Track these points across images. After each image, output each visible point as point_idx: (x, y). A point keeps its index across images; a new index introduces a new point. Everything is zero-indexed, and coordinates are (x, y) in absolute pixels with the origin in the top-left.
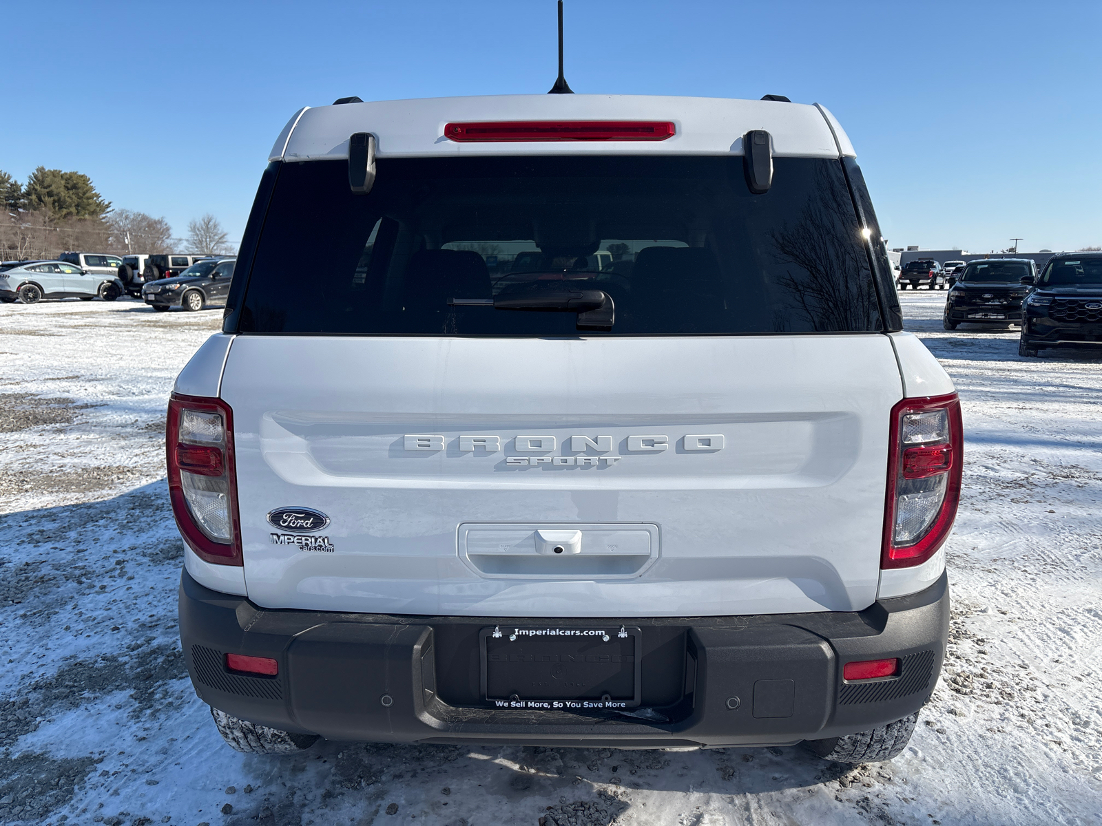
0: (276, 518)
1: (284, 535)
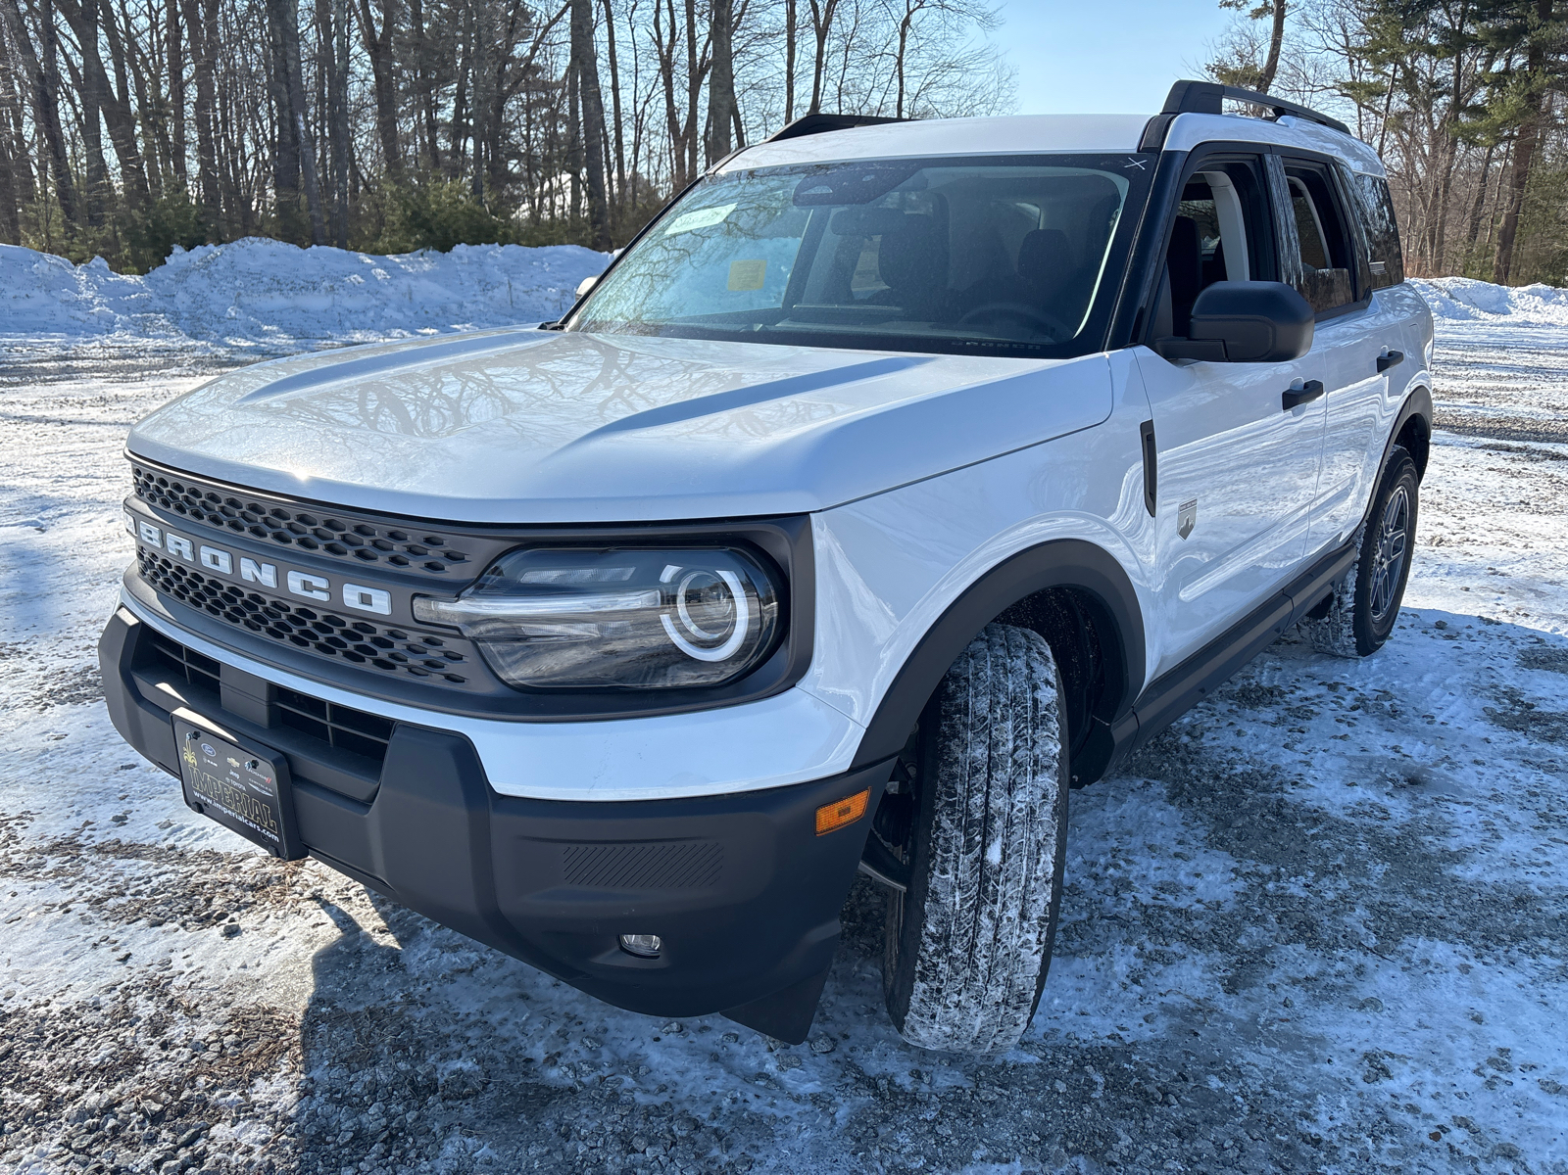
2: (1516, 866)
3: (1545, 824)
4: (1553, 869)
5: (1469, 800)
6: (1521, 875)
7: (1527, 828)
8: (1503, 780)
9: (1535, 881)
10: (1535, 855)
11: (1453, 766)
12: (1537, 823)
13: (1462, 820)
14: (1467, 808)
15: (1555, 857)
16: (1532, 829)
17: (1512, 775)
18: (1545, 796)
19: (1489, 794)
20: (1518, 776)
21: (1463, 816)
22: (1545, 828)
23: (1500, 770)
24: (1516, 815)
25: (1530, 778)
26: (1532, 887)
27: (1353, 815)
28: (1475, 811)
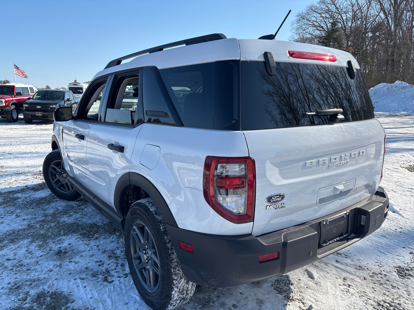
0: (269, 199)
1: (272, 205)
2: (19, 247)
3: (20, 263)
4: (10, 250)
5: (42, 258)
6: (16, 246)
7: (23, 259)
8: (40, 270)
9: (13, 246)
10: (16, 252)
11: (56, 266)
12: (22, 262)
13: (39, 252)
14: (40, 255)
15: (11, 254)
16: (22, 259)
17: (39, 273)
18: (25, 271)
19: (40, 263)
20: (37, 274)
21: (39, 253)
22: (19, 262)
23: (44, 273)
24: (28, 261)
25: (33, 275)
26: (12, 245)
27: (61, 239)
28: (38, 256)
